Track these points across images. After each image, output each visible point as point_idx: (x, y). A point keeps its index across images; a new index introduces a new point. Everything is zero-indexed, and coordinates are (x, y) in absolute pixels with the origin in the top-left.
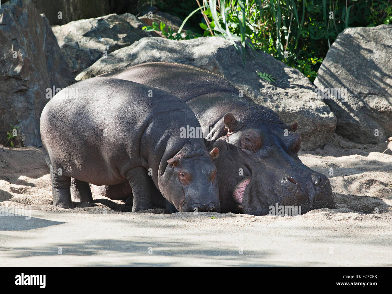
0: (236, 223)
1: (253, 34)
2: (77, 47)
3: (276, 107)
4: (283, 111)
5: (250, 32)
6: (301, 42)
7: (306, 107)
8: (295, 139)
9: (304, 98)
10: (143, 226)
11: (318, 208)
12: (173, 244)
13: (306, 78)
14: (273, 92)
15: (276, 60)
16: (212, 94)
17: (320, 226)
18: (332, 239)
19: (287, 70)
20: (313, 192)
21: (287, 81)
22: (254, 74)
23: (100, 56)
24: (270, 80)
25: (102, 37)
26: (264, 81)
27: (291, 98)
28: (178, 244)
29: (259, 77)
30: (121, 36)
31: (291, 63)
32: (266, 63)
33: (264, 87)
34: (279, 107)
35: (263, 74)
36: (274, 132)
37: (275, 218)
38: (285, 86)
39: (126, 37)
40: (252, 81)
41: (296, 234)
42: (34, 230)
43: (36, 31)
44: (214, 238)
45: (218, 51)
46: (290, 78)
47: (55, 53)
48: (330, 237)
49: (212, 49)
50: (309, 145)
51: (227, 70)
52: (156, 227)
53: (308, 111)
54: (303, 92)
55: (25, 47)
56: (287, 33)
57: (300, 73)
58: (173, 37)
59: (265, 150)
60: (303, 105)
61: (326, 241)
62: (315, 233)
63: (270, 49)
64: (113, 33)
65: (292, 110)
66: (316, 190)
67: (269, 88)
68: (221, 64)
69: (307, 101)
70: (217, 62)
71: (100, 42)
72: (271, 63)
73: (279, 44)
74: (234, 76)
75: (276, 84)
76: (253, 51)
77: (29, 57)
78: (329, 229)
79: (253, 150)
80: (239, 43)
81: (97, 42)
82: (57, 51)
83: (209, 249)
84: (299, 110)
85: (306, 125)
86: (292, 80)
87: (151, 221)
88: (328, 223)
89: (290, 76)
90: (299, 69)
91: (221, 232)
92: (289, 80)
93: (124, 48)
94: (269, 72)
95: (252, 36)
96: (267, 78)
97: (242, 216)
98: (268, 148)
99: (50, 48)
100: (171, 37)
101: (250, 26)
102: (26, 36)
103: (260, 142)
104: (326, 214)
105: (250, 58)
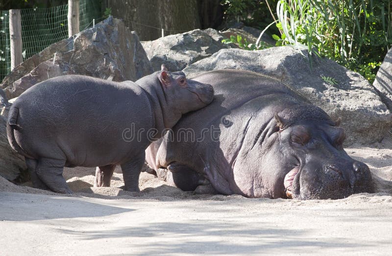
0: (284, 207)
1: (320, 44)
2: (165, 59)
3: (337, 107)
4: (344, 109)
5: (317, 42)
6: (364, 49)
7: (364, 106)
8: (339, 133)
9: (363, 98)
10: (202, 211)
11: (358, 192)
12: (224, 225)
13: (366, 80)
14: (335, 93)
15: (339, 65)
16: (268, 96)
17: (357, 207)
18: (364, 218)
19: (349, 73)
20: (354, 178)
21: (349, 83)
22: (319, 78)
23: (185, 66)
24: (333, 83)
25: (187, 50)
26: (328, 84)
27: (351, 98)
28: (228, 225)
29: (323, 81)
30: (203, 48)
31: (353, 67)
32: (331, 68)
33: (327, 89)
34: (340, 107)
35: (327, 77)
36: (320, 127)
37: (318, 202)
38: (347, 88)
39: (208, 49)
40: (316, 84)
41: (333, 215)
42: (107, 216)
43: (126, 47)
44: (260, 220)
45: (286, 59)
46: (351, 81)
47: (145, 65)
48: (362, 216)
49: (281, 57)
50: (368, 139)
51: (294, 75)
52: (214, 211)
53: (366, 109)
54: (363, 92)
55: (116, 61)
56: (350, 41)
57: (361, 76)
58: (248, 48)
59: (312, 143)
60: (362, 104)
61: (358, 220)
62: (350, 214)
63: (336, 56)
64: (197, 46)
65: (352, 109)
66: (356, 177)
67: (331, 90)
68: (289, 70)
69: (366, 100)
70: (285, 69)
71: (185, 54)
72: (335, 68)
73: (342, 51)
74: (301, 80)
75: (338, 86)
76: (319, 58)
77: (119, 68)
78: (363, 210)
79: (301, 143)
80: (305, 52)
81: (182, 54)
82: (146, 63)
83: (254, 229)
84: (357, 108)
85: (364, 122)
86: (353, 82)
87: (211, 206)
88: (365, 205)
89: (352, 79)
90: (360, 72)
91: (268, 214)
92: (350, 83)
93: (205, 59)
94: (332, 76)
95: (319, 45)
96: (330, 82)
97: (289, 201)
98: (315, 141)
99: (140, 60)
100: (247, 48)
101: (317, 36)
102: (117, 50)
103: (308, 136)
104: (363, 198)
105: (316, 64)
